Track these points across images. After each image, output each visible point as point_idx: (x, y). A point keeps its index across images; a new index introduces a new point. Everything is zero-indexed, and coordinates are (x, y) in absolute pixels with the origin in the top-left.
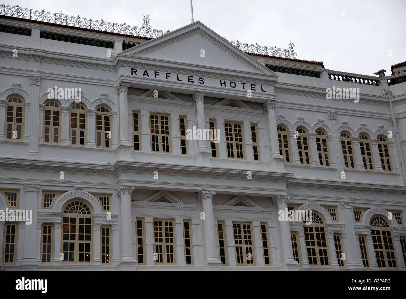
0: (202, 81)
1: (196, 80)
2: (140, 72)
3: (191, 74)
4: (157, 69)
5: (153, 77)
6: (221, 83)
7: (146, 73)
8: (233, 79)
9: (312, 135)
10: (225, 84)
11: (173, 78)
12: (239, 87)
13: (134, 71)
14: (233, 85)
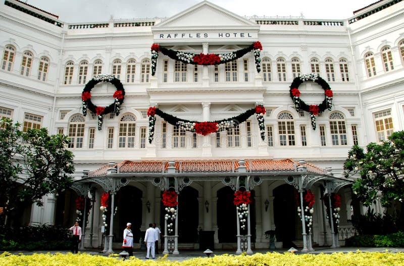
0: (206, 35)
1: (202, 36)
2: (166, 36)
3: (198, 32)
4: (176, 33)
5: (174, 38)
6: (219, 35)
7: (169, 36)
8: (227, 32)
9: (289, 62)
10: (222, 35)
11: (187, 36)
12: (232, 35)
13: (162, 36)
14: (228, 35)
